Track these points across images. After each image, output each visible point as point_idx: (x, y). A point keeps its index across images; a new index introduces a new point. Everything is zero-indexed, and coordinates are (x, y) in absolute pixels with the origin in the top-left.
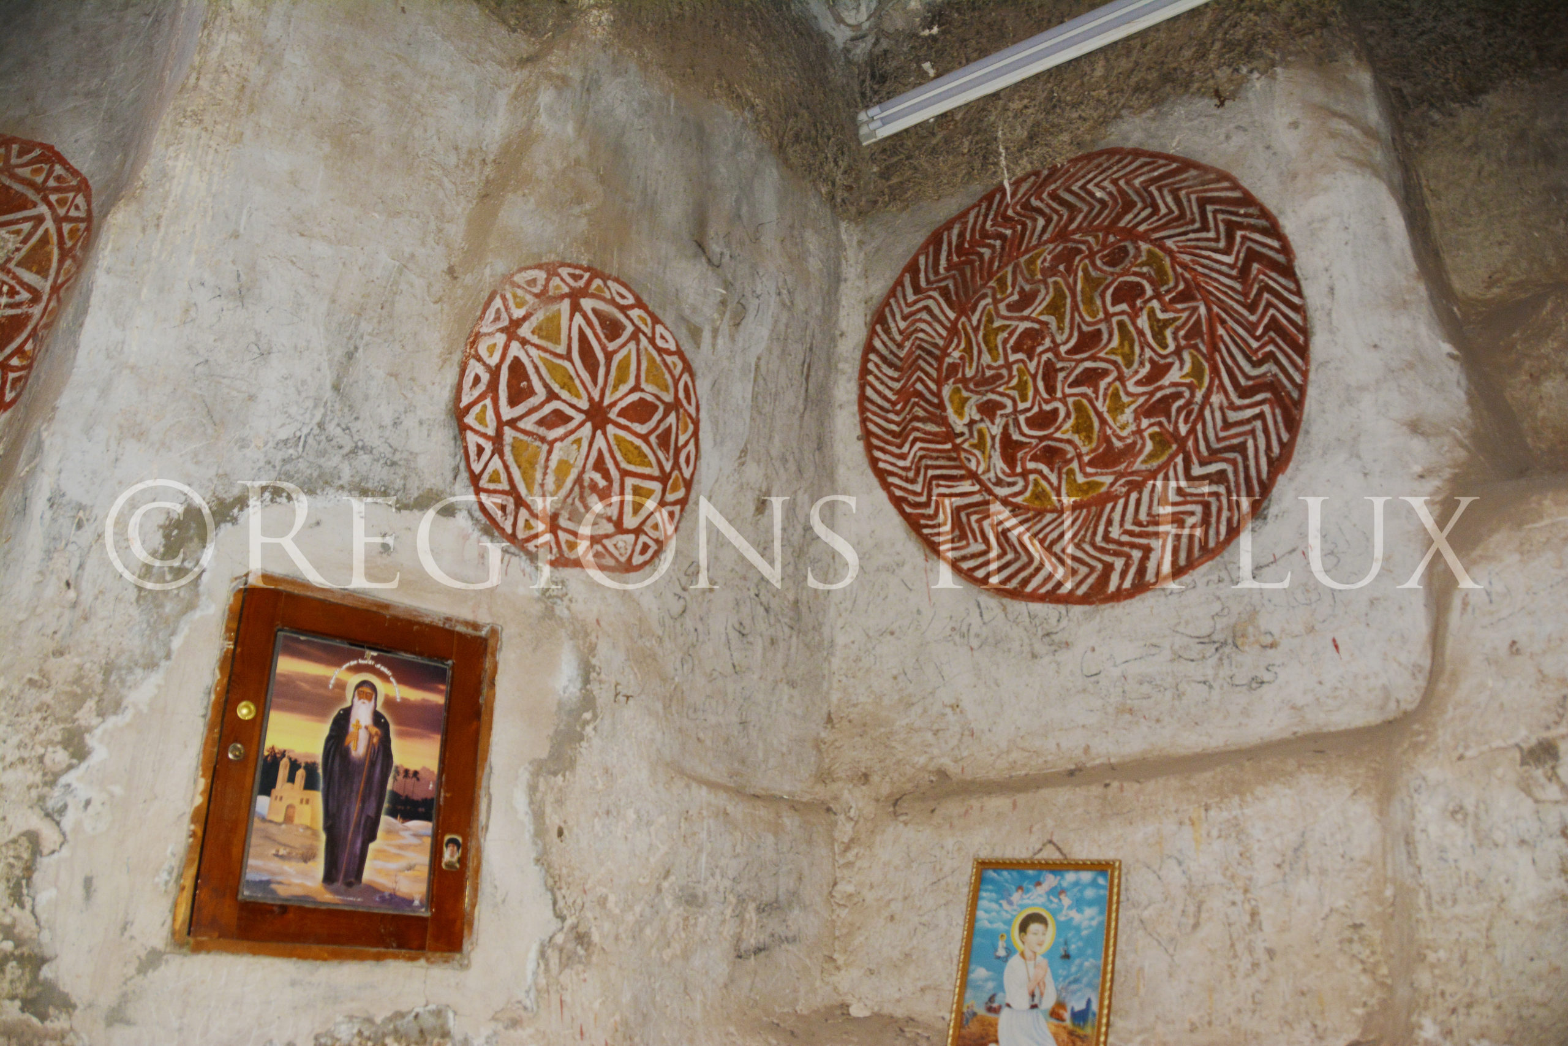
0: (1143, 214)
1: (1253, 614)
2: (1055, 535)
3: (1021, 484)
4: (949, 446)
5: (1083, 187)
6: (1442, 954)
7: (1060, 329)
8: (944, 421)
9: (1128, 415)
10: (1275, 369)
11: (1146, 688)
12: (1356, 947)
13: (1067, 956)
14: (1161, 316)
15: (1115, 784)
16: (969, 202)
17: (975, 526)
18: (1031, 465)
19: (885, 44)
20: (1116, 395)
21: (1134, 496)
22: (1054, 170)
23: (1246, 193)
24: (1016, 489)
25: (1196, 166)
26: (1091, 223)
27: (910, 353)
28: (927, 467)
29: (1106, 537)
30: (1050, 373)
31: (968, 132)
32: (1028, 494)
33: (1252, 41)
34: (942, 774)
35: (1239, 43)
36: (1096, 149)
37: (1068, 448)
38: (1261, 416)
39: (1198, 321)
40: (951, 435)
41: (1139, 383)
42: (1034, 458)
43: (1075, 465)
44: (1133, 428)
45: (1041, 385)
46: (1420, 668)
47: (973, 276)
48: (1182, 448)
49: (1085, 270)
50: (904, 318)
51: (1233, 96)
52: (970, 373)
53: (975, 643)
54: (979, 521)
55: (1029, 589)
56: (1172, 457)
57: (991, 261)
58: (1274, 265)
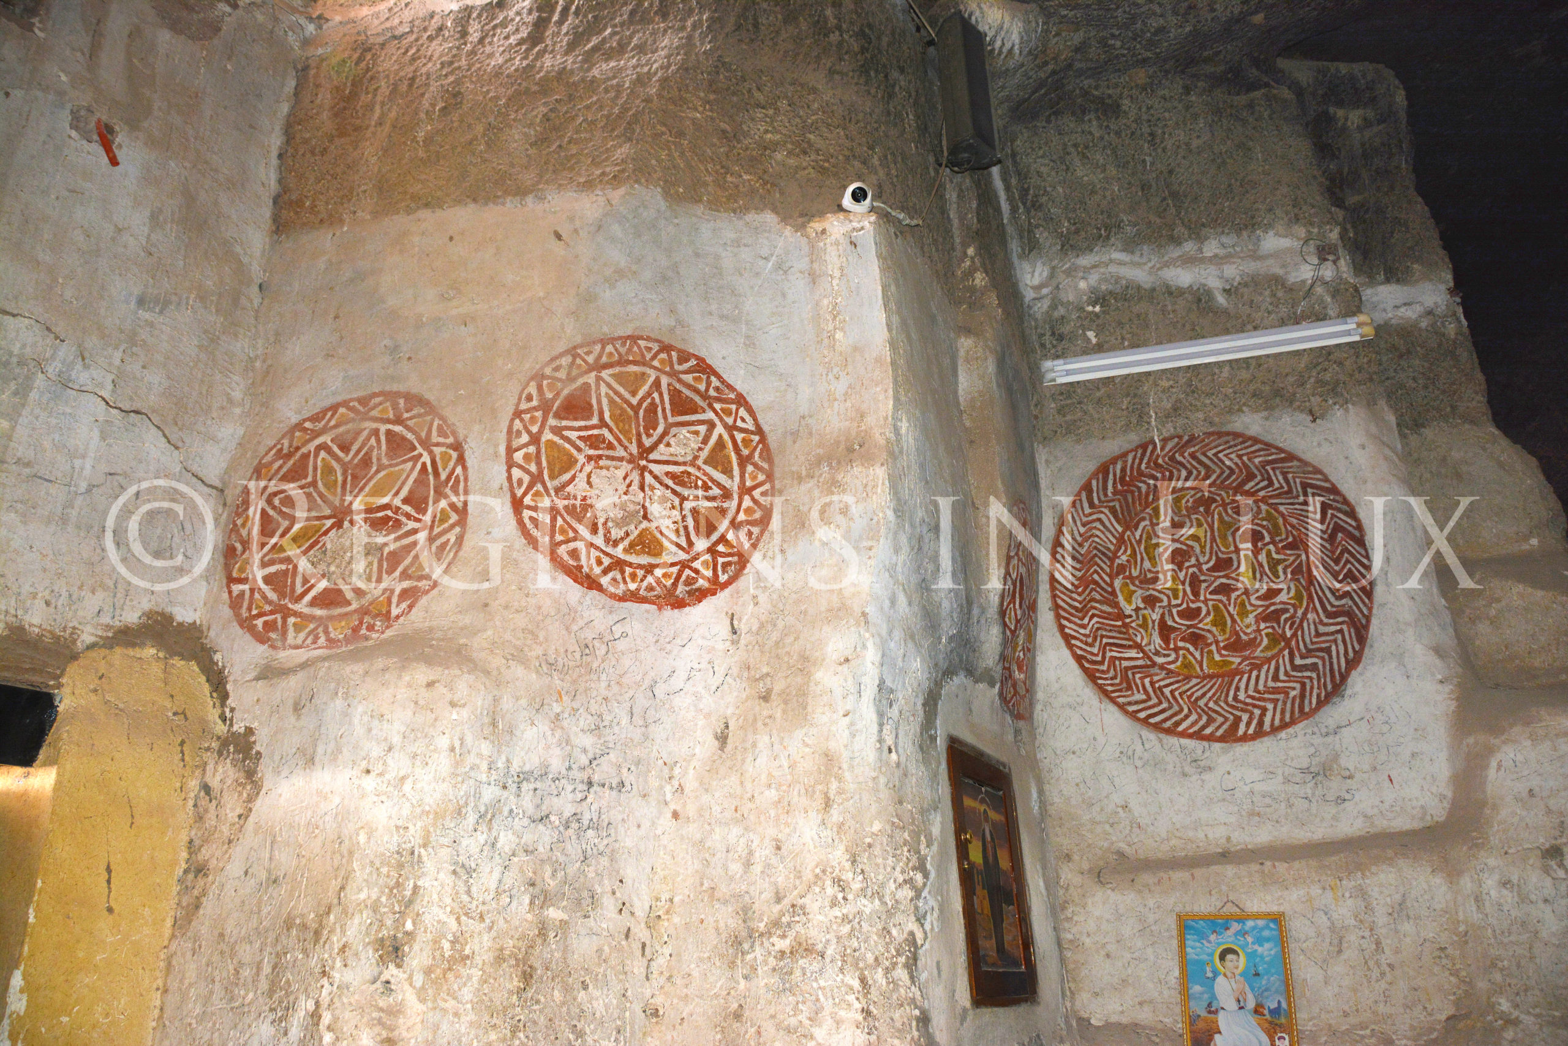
0: (1262, 484)
1: (1336, 757)
2: (1199, 693)
3: (1173, 656)
4: (1119, 623)
5: (1215, 455)
6: (1506, 963)
7: (1203, 553)
8: (1116, 605)
9: (1251, 619)
10: (1350, 603)
11: (1268, 800)
12: (1444, 961)
13: (1257, 974)
14: (1275, 556)
15: (1268, 863)
16: (1127, 447)
17: (1139, 682)
18: (1181, 644)
19: (1061, 311)
20: (1243, 604)
21: (1255, 673)
22: (1192, 438)
23: (1333, 485)
24: (1170, 659)
25: (1299, 460)
26: (1222, 482)
27: (1089, 552)
28: (1102, 636)
29: (1235, 698)
30: (1195, 583)
31: (1128, 395)
32: (1179, 663)
33: (1337, 383)
34: (1121, 854)
35: (1328, 383)
36: (1224, 429)
37: (1208, 635)
38: (1341, 631)
39: (1301, 564)
40: (1121, 616)
41: (1258, 598)
42: (1183, 639)
43: (1213, 648)
44: (1254, 627)
45: (1188, 589)
46: (1445, 797)
47: (1134, 502)
48: (1288, 645)
49: (1220, 514)
50: (1084, 525)
51: (1322, 417)
52: (1135, 573)
53: (1139, 763)
54: (1141, 679)
55: (1180, 729)
56: (1282, 650)
57: (1147, 495)
58: (1352, 537)
